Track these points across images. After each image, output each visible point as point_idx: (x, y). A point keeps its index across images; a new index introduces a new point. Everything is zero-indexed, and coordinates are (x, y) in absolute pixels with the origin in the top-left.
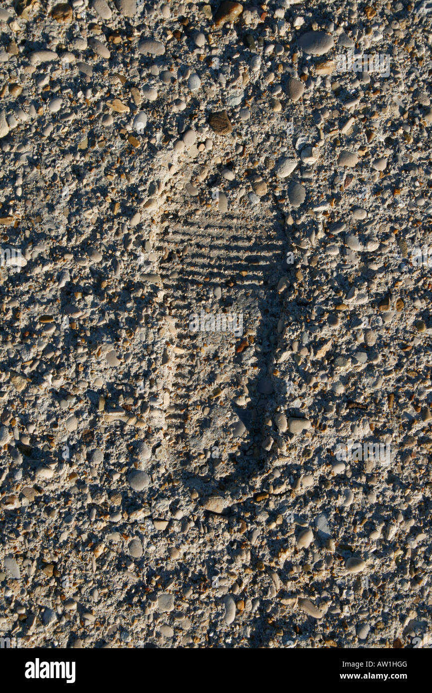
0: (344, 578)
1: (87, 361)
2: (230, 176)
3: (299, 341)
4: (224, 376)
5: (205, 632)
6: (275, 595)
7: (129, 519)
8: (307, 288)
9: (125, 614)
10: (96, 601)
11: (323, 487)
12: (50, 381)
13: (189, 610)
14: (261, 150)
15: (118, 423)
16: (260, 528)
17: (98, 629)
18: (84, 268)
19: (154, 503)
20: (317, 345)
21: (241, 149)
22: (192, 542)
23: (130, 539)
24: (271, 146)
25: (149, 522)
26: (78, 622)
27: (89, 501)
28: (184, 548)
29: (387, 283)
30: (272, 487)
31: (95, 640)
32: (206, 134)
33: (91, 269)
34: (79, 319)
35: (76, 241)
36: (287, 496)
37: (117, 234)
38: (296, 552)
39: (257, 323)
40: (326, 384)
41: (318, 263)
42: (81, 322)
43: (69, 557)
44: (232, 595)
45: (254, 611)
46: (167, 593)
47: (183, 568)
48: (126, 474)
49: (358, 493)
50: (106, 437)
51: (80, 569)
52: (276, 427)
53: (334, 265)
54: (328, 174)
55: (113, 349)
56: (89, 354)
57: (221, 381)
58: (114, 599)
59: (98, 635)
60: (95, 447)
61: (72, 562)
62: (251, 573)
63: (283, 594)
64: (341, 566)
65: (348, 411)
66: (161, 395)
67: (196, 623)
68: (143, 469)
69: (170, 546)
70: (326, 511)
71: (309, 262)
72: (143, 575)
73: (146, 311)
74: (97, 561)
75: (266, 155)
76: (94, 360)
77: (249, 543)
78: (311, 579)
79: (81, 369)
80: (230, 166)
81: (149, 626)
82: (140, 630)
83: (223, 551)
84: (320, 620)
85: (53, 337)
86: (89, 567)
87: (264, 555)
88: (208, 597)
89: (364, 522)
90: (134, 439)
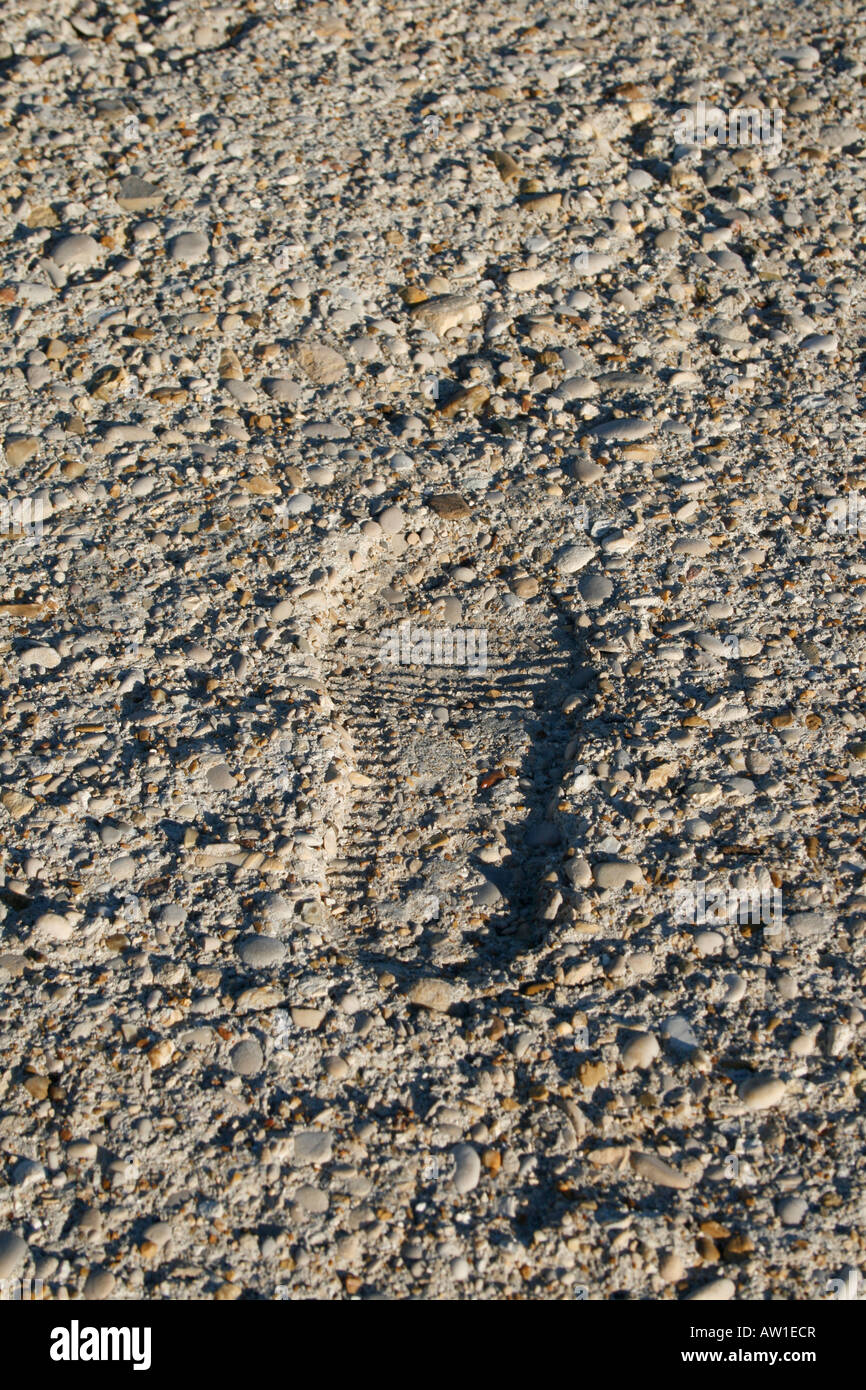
0: (737, 1119)
1: (167, 779)
2: (467, 575)
3: (610, 764)
4: (454, 819)
5: (406, 1203)
6: (574, 1145)
7: (235, 1007)
8: (622, 701)
9: (213, 1165)
10: (146, 1139)
11: (676, 971)
12: (85, 804)
13: (367, 1163)
14: (525, 538)
15: (224, 869)
16: (537, 1032)
17: (142, 1194)
18: (175, 667)
19: (293, 983)
20: (647, 767)
21: (488, 540)
22: (379, 1050)
23: (236, 1038)
24: (545, 533)
25: (281, 1014)
26: (97, 1181)
27: (148, 979)
28: (359, 1058)
29: (783, 696)
30: (560, 972)
31: (133, 1216)
32: (422, 518)
33: (187, 671)
34: (156, 727)
35: (163, 637)
36: (595, 988)
37: (245, 626)
38: (620, 1071)
39: (523, 750)
40: (671, 823)
41: (643, 670)
42: (161, 731)
43: (88, 1062)
44: (473, 1143)
45: (524, 1173)
46: (317, 1129)
47: (356, 1095)
48: (235, 941)
49: (755, 980)
50: (195, 888)
51: (114, 1085)
52: (566, 881)
53: (676, 673)
54: (655, 563)
55: (222, 761)
56: (172, 769)
57: (448, 825)
58: (188, 1137)
59: (143, 1207)
60: (169, 900)
61: (97, 1073)
62: (517, 1110)
63: (592, 1143)
64: (729, 1095)
65: (721, 856)
66: (320, 829)
67: (383, 1185)
68: (273, 934)
69: (328, 1054)
70: (684, 1011)
71: (625, 670)
72: (261, 1100)
73: (296, 715)
74: (155, 1074)
75: (535, 544)
76: (180, 776)
77: (510, 1057)
78: (658, 1120)
79: (153, 790)
80: (468, 563)
81: (266, 1189)
82: (246, 1198)
83: (450, 1068)
84: (684, 1190)
85: (100, 750)
86: (135, 1081)
87: (545, 1077)
88: (415, 1142)
89: (775, 1025)
90: (256, 889)
